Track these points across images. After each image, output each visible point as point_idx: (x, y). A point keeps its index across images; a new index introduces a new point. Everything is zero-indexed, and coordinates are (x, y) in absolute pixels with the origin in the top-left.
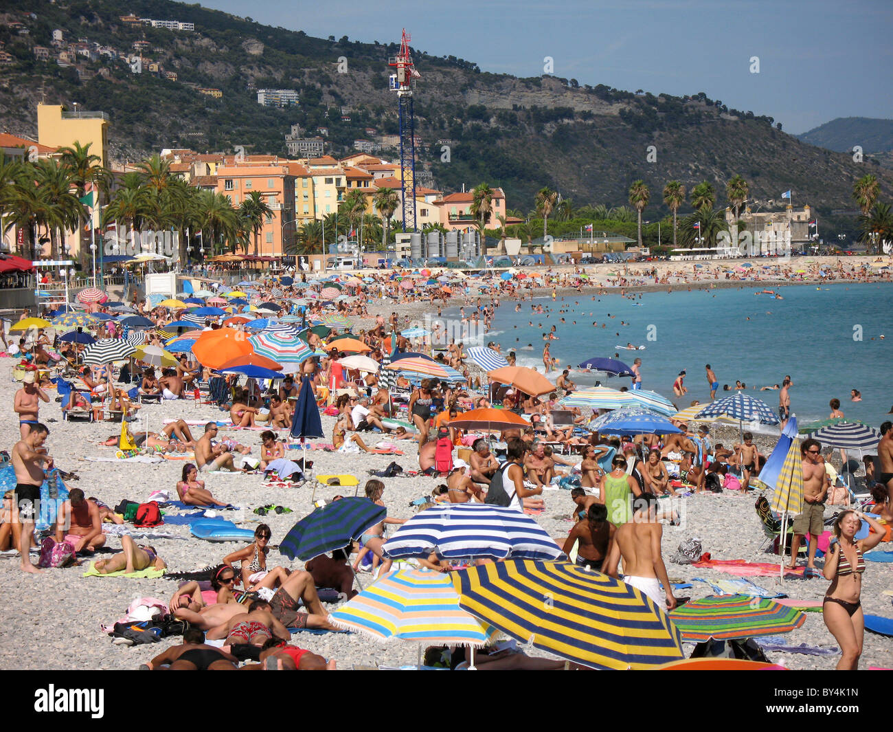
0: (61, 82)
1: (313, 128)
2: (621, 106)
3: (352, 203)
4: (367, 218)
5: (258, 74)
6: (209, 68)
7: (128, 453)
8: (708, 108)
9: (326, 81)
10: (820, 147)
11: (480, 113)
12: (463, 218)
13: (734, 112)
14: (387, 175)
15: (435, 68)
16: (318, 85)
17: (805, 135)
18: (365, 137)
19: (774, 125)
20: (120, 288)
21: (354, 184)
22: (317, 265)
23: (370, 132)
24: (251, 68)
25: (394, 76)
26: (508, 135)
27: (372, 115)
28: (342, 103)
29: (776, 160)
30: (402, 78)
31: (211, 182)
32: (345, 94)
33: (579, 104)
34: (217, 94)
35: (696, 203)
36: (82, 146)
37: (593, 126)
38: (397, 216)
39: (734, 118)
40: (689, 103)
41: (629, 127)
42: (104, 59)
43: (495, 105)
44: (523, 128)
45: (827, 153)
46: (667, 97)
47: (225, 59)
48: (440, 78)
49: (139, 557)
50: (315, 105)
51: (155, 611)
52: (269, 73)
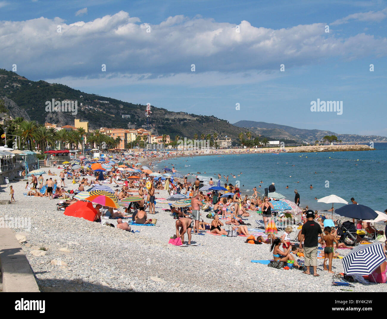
0: (82, 114)
1: (133, 123)
2: (197, 118)
3: (138, 138)
4: (141, 141)
5: (122, 112)
6: (112, 111)
7: (74, 184)
8: (214, 118)
9: (136, 113)
10: (237, 126)
11: (167, 119)
12: (161, 141)
13: (219, 119)
14: (146, 133)
15: (158, 110)
16: (134, 114)
17: (234, 124)
18: (144, 124)
19: (227, 122)
20: (89, 156)
21: (139, 134)
22: (130, 151)
23: (145, 123)
24: (121, 110)
25: (146, 113)
26: (173, 124)
27: (146, 120)
28: (139, 117)
29: (228, 129)
30: (148, 113)
31: (110, 134)
32: (140, 116)
33: (188, 118)
34: (114, 116)
35: (207, 138)
36: (82, 128)
37: (191, 122)
38: (147, 141)
39: (219, 120)
40: (210, 117)
41: (198, 122)
42: (91, 109)
43: (170, 118)
44: (176, 123)
45: (238, 128)
46: (206, 116)
47: (115, 109)
48: (159, 112)
49: (66, 197)
50: (134, 118)
51: (63, 202)
52: (124, 111)
